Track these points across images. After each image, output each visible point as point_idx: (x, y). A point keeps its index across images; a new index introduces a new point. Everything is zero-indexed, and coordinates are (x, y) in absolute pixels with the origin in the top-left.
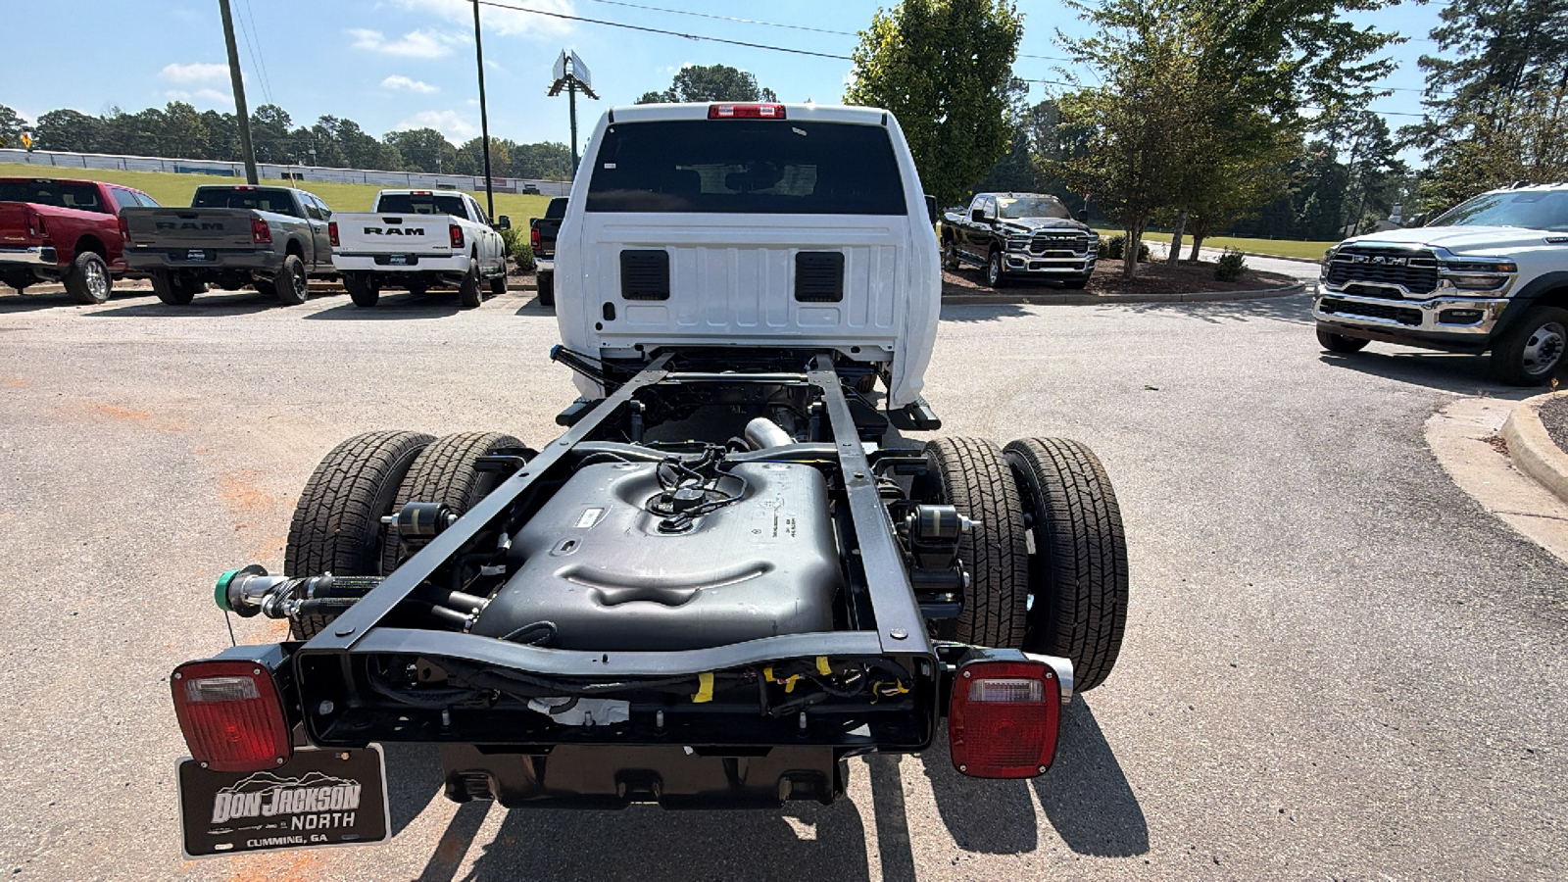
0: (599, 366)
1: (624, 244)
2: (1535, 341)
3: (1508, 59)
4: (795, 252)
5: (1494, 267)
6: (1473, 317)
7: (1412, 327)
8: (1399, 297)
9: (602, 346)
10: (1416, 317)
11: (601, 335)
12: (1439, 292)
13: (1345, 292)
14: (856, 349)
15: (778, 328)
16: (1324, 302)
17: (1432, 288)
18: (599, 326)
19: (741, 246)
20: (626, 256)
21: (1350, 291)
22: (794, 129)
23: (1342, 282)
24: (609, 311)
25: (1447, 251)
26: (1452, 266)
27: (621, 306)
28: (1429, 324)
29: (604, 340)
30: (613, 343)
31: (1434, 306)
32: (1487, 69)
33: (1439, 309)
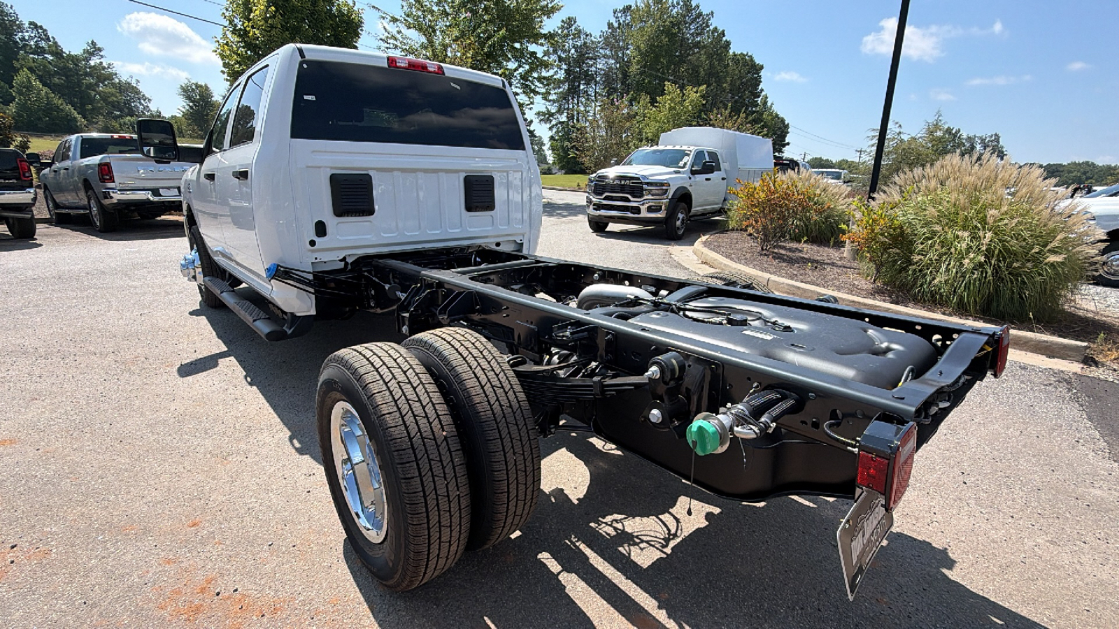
0: (311, 277)
1: (332, 168)
2: (679, 219)
3: (573, 81)
4: (463, 175)
5: (662, 185)
6: (658, 209)
7: (636, 216)
8: (629, 201)
9: (314, 261)
10: (638, 210)
11: (313, 251)
12: (646, 197)
13: (604, 199)
14: (498, 244)
15: (455, 232)
16: (594, 205)
17: (641, 196)
18: (312, 243)
19: (426, 171)
20: (334, 179)
21: (607, 198)
22: (452, 84)
23: (601, 194)
24: (321, 229)
25: (644, 177)
26: (648, 184)
27: (331, 221)
28: (644, 214)
29: (316, 255)
30: (326, 257)
31: (643, 204)
32: (566, 84)
33: (647, 205)
